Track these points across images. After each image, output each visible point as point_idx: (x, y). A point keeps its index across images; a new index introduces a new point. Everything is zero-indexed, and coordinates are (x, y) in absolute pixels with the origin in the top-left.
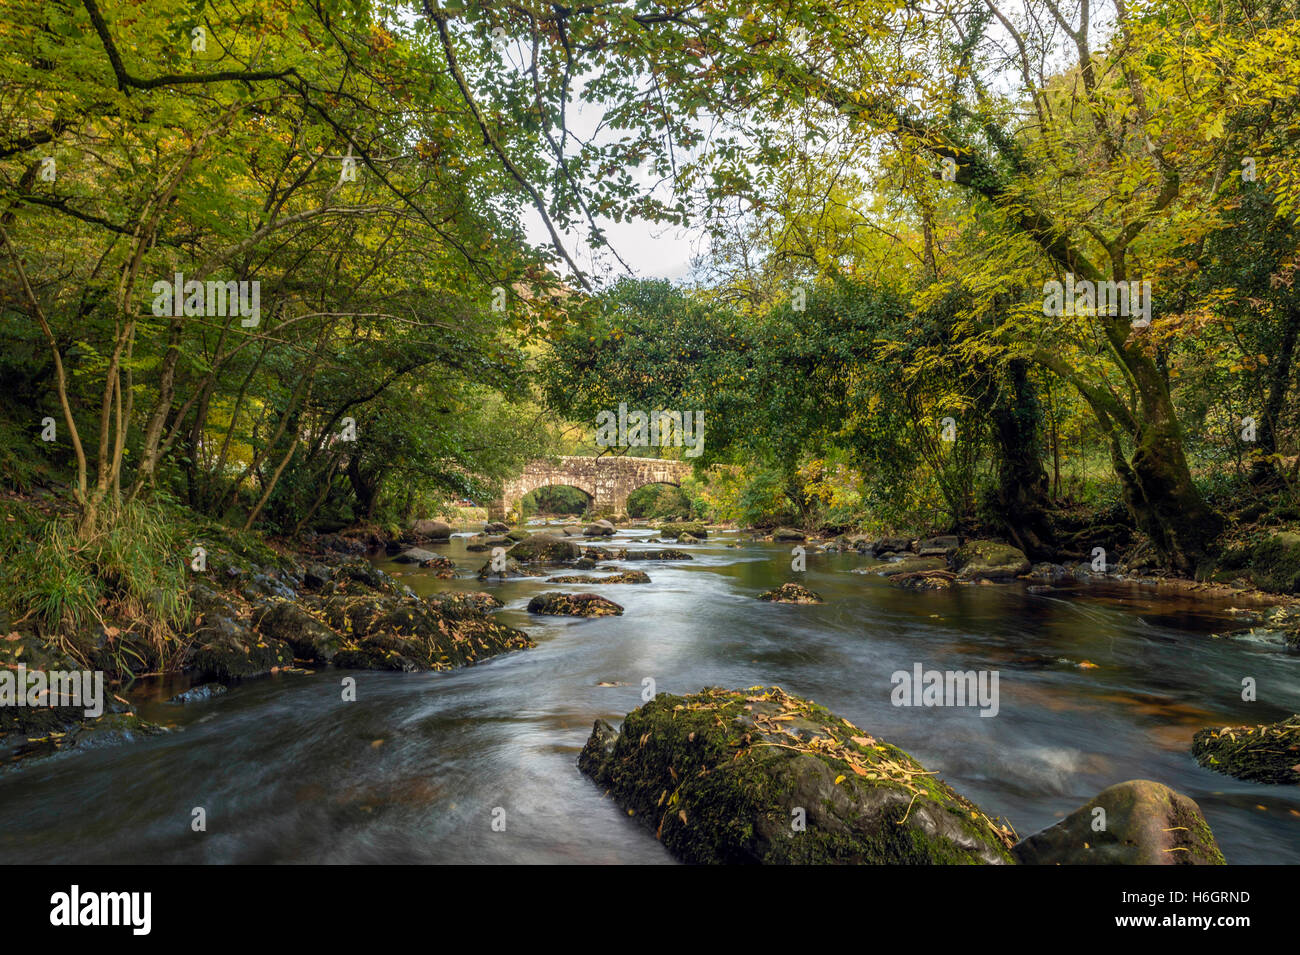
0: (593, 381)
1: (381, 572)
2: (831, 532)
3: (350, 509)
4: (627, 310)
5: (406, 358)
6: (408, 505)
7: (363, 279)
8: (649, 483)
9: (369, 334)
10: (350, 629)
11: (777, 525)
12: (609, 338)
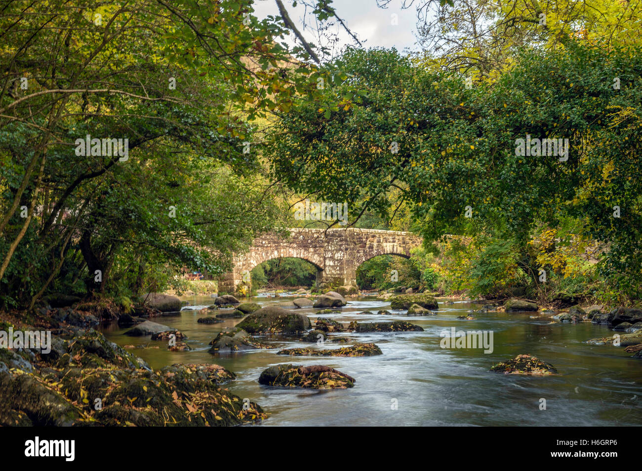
0: (320, 153)
1: (114, 345)
2: (565, 302)
3: (82, 283)
4: (353, 80)
5: (136, 133)
6: (139, 279)
7: (92, 56)
8: (379, 254)
9: (99, 110)
10: (86, 401)
11: (508, 296)
12: (337, 109)
